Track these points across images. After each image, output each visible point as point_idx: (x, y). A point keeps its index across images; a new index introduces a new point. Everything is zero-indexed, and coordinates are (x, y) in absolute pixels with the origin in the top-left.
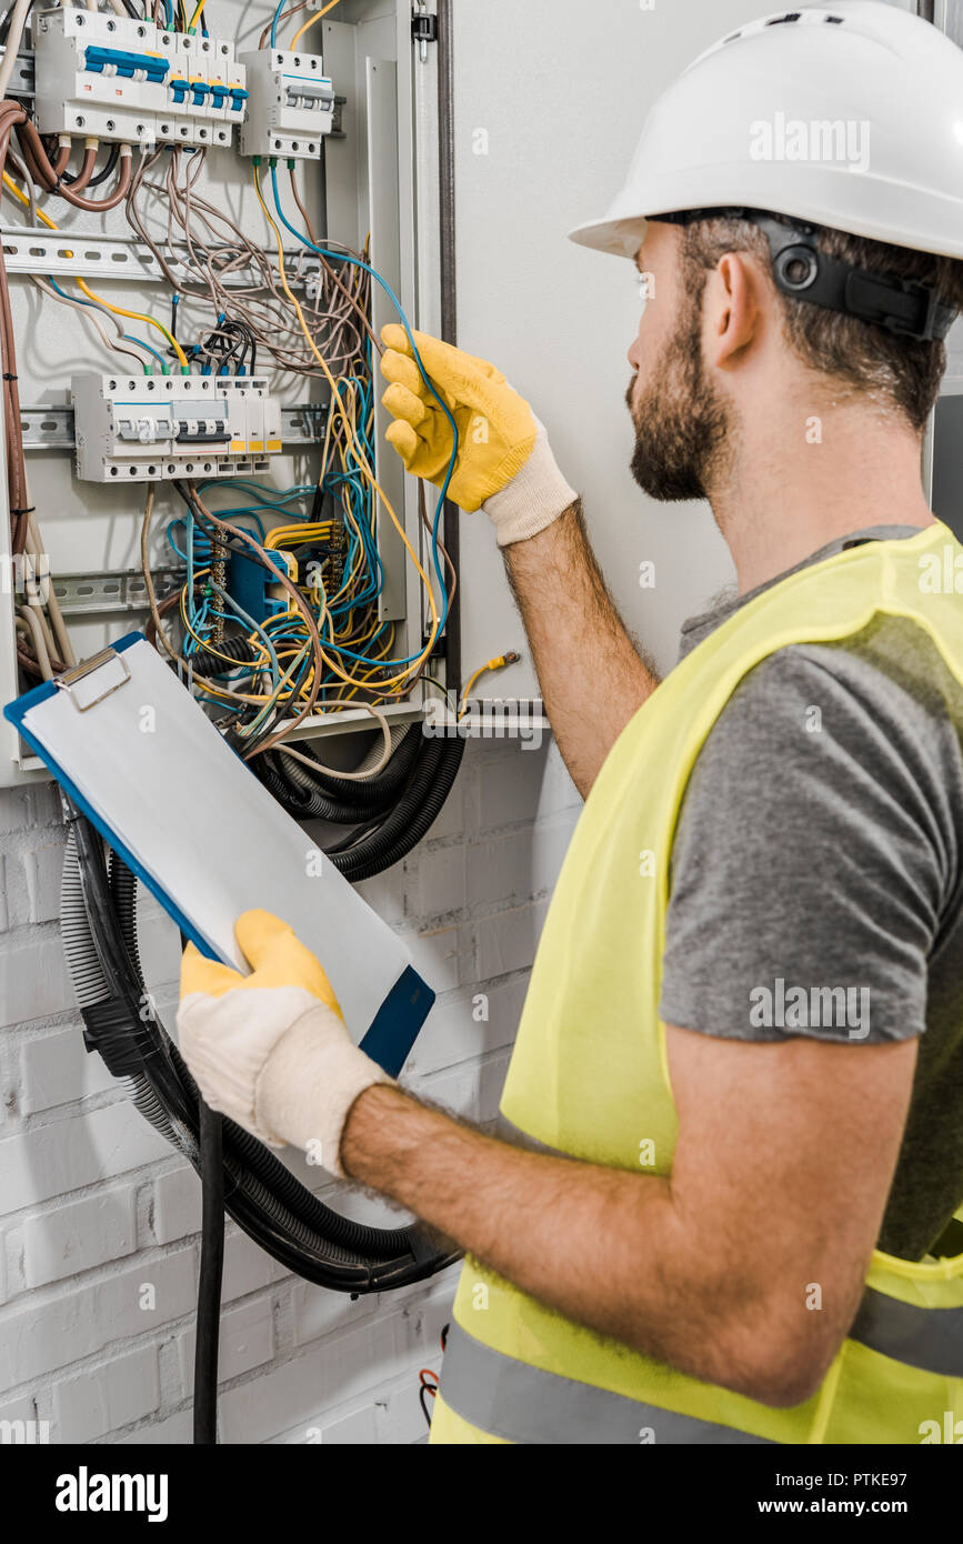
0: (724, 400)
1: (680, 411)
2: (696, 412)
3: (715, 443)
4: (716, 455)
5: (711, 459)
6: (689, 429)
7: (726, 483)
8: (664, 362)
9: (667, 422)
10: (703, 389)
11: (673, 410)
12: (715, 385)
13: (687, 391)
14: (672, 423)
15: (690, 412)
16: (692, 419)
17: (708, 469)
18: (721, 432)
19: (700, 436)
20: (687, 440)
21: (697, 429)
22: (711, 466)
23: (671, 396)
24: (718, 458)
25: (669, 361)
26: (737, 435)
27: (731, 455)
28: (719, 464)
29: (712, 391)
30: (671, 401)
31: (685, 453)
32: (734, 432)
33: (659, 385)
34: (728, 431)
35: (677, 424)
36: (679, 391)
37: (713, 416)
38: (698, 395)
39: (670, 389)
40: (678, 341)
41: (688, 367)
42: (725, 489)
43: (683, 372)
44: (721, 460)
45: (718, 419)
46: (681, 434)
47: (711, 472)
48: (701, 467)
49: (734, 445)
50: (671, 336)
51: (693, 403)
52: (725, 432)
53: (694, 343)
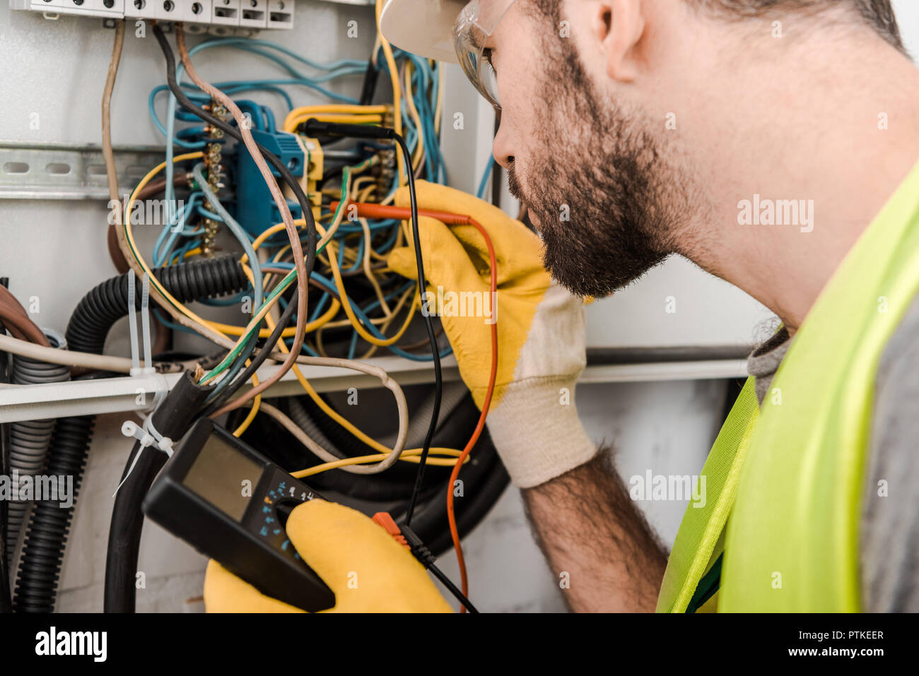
0: (638, 116)
1: (587, 155)
2: (608, 148)
3: (648, 174)
4: (655, 189)
5: (651, 195)
6: (606, 172)
7: (687, 211)
8: (544, 112)
9: (574, 179)
10: (607, 114)
11: (578, 160)
12: (619, 103)
13: (587, 127)
14: (583, 178)
15: (601, 149)
16: (607, 158)
17: (653, 209)
18: (651, 156)
19: (625, 175)
20: (610, 188)
21: (616, 167)
22: (654, 204)
23: (568, 143)
24: (660, 189)
25: (550, 105)
26: (675, 150)
27: (676, 178)
28: (665, 196)
29: (619, 111)
30: (571, 151)
31: (613, 207)
32: (669, 149)
33: (547, 142)
34: (659, 151)
35: (590, 175)
36: (577, 133)
37: (633, 140)
38: (603, 124)
39: (565, 137)
40: (552, 75)
41: (576, 99)
42: (689, 218)
43: (574, 107)
44: (664, 190)
45: (640, 144)
46: (599, 185)
47: (658, 210)
48: (642, 212)
49: (674, 163)
50: (542, 75)
51: (601, 136)
52: (656, 155)
53: (573, 67)
